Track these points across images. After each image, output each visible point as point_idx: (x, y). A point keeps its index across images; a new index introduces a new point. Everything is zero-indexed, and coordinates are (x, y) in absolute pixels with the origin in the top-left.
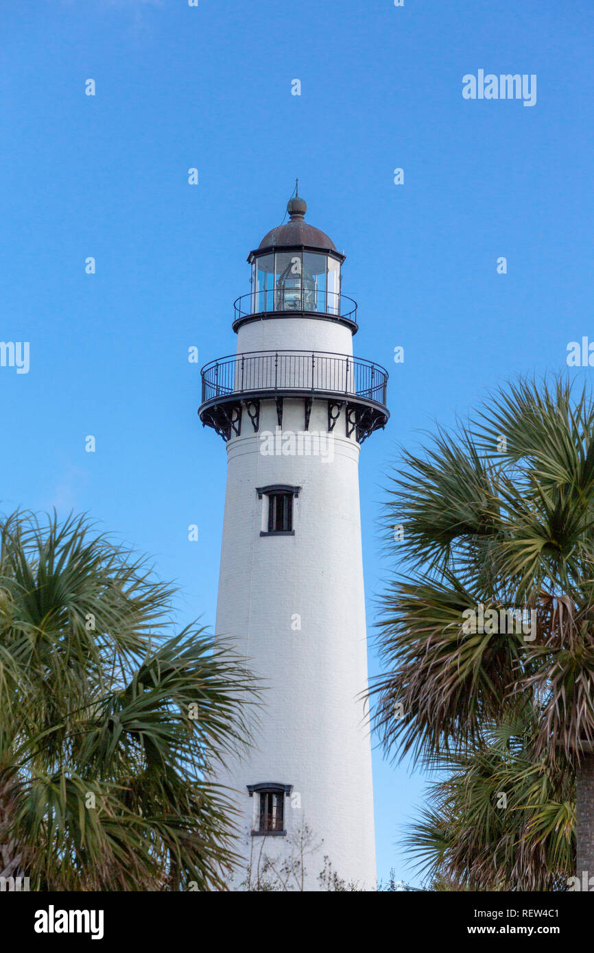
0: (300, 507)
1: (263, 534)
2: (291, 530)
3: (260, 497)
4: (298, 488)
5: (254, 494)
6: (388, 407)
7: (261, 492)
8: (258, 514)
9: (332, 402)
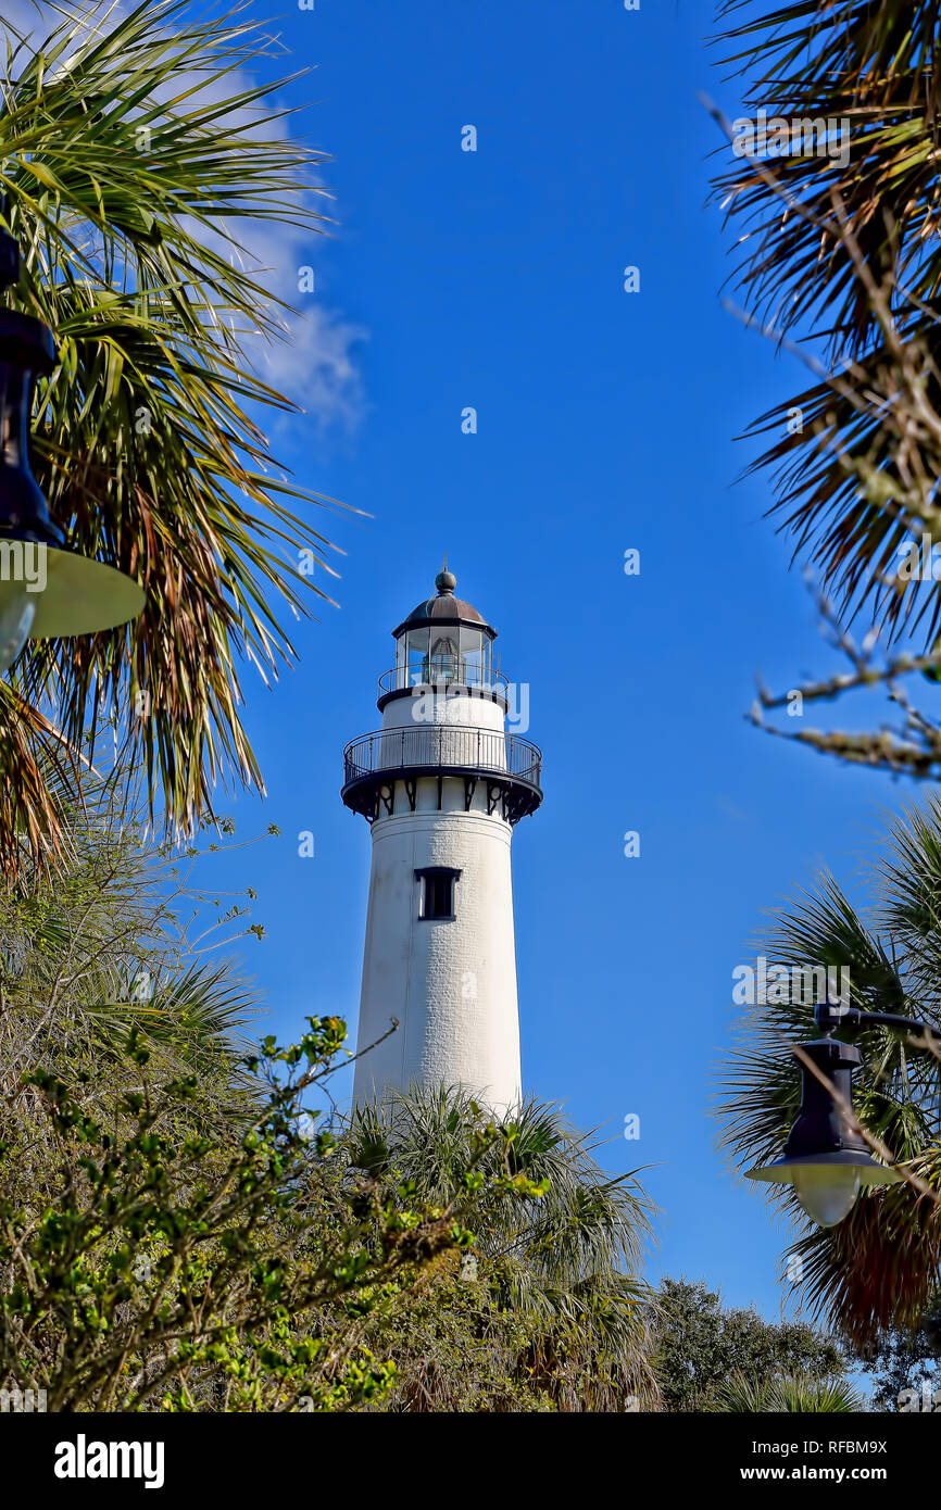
0: (462, 893)
1: (420, 919)
2: (450, 915)
3: (419, 880)
4: (460, 871)
5: (411, 875)
6: (541, 788)
7: (418, 874)
8: (414, 897)
9: (491, 781)
